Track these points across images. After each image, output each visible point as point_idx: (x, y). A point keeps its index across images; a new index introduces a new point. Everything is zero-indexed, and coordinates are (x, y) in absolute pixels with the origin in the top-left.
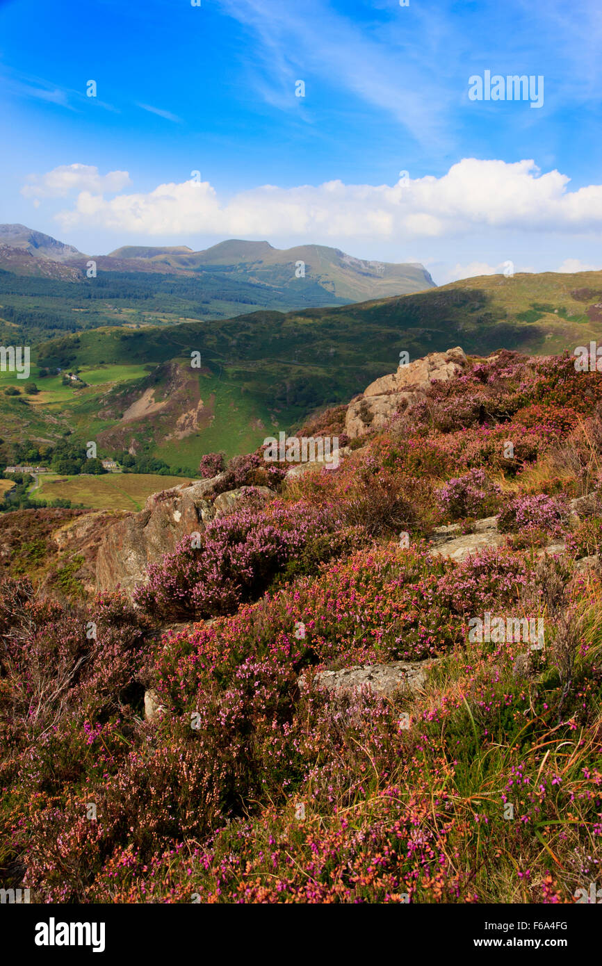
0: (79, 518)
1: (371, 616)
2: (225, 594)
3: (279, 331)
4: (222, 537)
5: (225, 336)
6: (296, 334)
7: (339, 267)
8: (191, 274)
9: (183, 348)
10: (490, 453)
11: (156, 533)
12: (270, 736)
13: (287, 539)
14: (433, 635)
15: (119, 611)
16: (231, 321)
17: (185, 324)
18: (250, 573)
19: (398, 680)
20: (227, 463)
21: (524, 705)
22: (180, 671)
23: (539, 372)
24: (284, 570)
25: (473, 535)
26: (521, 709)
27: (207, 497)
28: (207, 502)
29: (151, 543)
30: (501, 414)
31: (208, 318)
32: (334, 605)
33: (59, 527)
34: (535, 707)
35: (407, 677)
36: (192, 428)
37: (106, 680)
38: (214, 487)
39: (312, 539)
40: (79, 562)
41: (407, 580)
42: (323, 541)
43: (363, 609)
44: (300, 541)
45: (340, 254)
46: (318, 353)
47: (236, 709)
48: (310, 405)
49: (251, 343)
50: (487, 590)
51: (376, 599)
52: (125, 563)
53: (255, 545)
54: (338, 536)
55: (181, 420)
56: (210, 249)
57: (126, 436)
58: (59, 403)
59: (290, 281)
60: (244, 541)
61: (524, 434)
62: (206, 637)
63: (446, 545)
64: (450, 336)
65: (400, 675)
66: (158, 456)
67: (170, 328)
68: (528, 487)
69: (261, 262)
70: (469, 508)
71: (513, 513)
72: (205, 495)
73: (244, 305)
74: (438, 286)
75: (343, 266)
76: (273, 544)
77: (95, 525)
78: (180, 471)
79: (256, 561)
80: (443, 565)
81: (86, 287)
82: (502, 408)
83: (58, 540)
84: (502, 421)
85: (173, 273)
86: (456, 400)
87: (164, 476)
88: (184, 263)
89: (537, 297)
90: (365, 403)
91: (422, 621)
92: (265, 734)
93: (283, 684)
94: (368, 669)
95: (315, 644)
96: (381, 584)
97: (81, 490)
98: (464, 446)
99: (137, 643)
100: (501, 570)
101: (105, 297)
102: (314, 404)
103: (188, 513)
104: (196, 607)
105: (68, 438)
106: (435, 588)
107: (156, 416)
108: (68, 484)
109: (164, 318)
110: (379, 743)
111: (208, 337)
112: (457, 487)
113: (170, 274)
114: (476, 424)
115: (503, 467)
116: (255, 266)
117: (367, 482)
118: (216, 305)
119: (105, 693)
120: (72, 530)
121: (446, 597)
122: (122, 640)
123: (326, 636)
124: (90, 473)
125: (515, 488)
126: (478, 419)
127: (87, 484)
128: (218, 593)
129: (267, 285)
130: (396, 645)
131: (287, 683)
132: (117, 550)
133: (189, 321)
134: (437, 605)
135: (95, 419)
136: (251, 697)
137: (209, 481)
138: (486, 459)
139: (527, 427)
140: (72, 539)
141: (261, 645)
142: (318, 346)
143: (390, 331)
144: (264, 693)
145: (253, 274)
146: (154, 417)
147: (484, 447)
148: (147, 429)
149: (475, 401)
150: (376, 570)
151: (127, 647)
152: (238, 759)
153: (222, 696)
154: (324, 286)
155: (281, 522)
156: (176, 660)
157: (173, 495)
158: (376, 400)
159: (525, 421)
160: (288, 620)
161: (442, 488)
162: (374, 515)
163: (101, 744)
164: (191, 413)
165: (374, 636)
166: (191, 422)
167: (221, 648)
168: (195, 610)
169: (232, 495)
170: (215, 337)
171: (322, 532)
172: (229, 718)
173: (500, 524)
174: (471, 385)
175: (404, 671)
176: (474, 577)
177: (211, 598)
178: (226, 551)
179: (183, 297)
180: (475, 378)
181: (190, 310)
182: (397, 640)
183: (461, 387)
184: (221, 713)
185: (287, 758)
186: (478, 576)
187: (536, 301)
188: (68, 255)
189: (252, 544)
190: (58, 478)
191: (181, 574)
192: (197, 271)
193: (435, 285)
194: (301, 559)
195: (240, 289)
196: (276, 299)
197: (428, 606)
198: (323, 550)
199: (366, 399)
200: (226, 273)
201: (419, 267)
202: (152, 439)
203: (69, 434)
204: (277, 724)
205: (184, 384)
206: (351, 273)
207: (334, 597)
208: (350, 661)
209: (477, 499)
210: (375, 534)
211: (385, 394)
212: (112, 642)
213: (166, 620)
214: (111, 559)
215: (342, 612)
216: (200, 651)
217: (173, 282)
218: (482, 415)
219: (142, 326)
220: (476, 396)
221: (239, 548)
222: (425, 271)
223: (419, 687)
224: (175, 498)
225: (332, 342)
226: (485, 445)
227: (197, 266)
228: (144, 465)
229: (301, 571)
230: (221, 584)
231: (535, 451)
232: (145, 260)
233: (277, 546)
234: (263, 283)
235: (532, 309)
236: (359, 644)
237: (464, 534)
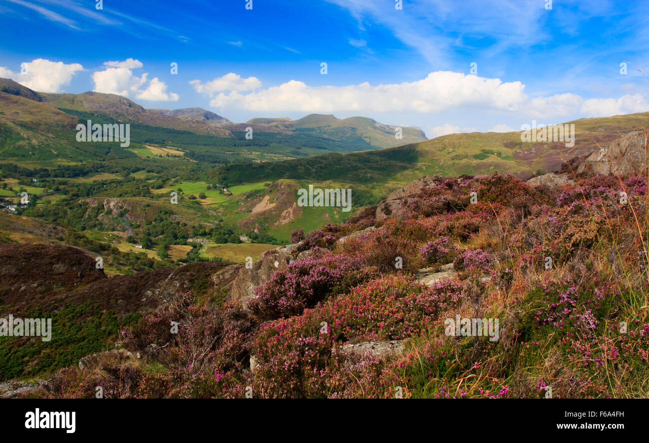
0: (226, 268)
1: (378, 316)
2: (297, 304)
3: (339, 164)
4: (296, 272)
5: (309, 167)
6: (349, 166)
7: (373, 129)
8: (291, 133)
9: (286, 173)
10: (452, 228)
11: (265, 274)
12: (312, 377)
13: (333, 274)
14: (413, 326)
15: (238, 312)
16: (312, 159)
17: (287, 160)
18: (311, 292)
19: (388, 349)
20: (305, 235)
21: (453, 357)
22: (269, 345)
23: (481, 183)
24: (331, 291)
25: (440, 273)
26: (451, 359)
27: (294, 254)
28: (294, 256)
29: (262, 279)
30: (459, 206)
31: (299, 157)
32: (357, 309)
33: (215, 272)
34: (459, 359)
35: (394, 347)
36: (290, 218)
37: (229, 349)
38: (297, 248)
39: (347, 274)
40: (226, 292)
41: (398, 296)
42: (353, 275)
43: (373, 312)
44: (340, 275)
45: (374, 122)
46: (361, 177)
47: (294, 361)
48: (356, 206)
49: (323, 171)
50: (444, 301)
51: (380, 306)
52: (247, 290)
53: (315, 276)
54: (362, 272)
55: (284, 214)
56: (301, 119)
57: (253, 222)
58: (217, 204)
59: (346, 136)
60: (308, 274)
61: (472, 217)
62: (284, 326)
63: (424, 278)
64: (436, 167)
65: (390, 346)
66: (270, 234)
67: (279, 162)
68: (473, 246)
69: (329, 126)
70: (439, 258)
71: (462, 260)
72: (292, 252)
73: (320, 150)
74: (429, 139)
75: (375, 128)
76: (325, 276)
77: (235, 272)
78: (283, 242)
79: (315, 286)
80: (420, 288)
81: (233, 140)
82: (460, 203)
83: (215, 280)
84: (460, 210)
85: (281, 132)
86: (434, 199)
87: (274, 245)
88: (287, 127)
89: (485, 146)
90: (387, 204)
91: (406, 318)
92: (310, 376)
93: (322, 349)
94: (372, 343)
95: (345, 331)
96: (384, 297)
97: (228, 253)
98: (438, 224)
99: (247, 330)
100: (453, 291)
101: (244, 146)
102: (359, 205)
103: (283, 262)
104: (281, 311)
105: (221, 223)
106: (415, 300)
107: (270, 211)
108: (221, 249)
109: (275, 157)
110: (370, 379)
111: (299, 167)
112: (432, 246)
113: (279, 133)
114: (445, 212)
115: (460, 236)
116: (326, 128)
117: (379, 242)
118: (304, 150)
119: (228, 356)
120: (222, 274)
121: (421, 305)
122: (239, 328)
123: (351, 327)
124: (233, 243)
125: (466, 247)
126: (446, 209)
127: (231, 249)
128: (294, 303)
129: (333, 138)
130: (391, 332)
131: (324, 348)
132: (243, 282)
133: (289, 158)
134: (415, 310)
135: (237, 213)
136: (303, 356)
137: (295, 245)
138: (450, 231)
139: (474, 214)
140: (222, 279)
141: (315, 331)
142: (361, 172)
143: (402, 164)
144: (310, 354)
145: (325, 133)
146: (268, 212)
147: (449, 225)
148: (265, 219)
149: (444, 199)
150: (381, 290)
151: (241, 331)
152: (294, 389)
153: (288, 355)
154: (365, 139)
155: (330, 264)
156: (267, 339)
157: (275, 252)
158: (394, 202)
159: (473, 210)
160: (330, 317)
161: (424, 247)
162: (383, 260)
163: (224, 382)
164: (289, 209)
165: (379, 327)
166: (289, 215)
167: (293, 332)
168: (280, 313)
169: (307, 252)
170: (303, 168)
171: (353, 270)
172: (290, 366)
173: (455, 266)
174: (443, 190)
175: (392, 344)
176: (437, 294)
177: (289, 306)
178: (298, 280)
179: (286, 146)
180: (445, 187)
181: (290, 152)
182: (392, 329)
183: (437, 192)
184: (285, 363)
185: (322, 390)
186: (440, 294)
187: (484, 148)
188: (224, 123)
189: (313, 276)
190: (216, 245)
191: (273, 293)
192: (293, 131)
193: (427, 139)
194: (341, 285)
195: (318, 141)
196: (337, 146)
197: (411, 310)
198: (353, 280)
199: (388, 202)
200: (310, 132)
201: (418, 129)
202: (267, 224)
203: (222, 221)
204: (317, 371)
205: (286, 194)
206: (380, 132)
207: (357, 305)
208: (363, 340)
209: (443, 253)
210: (384, 271)
211: (398, 199)
212: (233, 329)
213: (265, 318)
214: (240, 288)
215: (361, 313)
216: (281, 334)
217: (280, 137)
218: (449, 207)
219: (263, 161)
220: (445, 196)
221: (306, 278)
222: (421, 131)
223: (401, 353)
224: (276, 254)
225: (369, 171)
226: (449, 224)
227: (294, 129)
228: (263, 239)
229: (340, 292)
230: (295, 298)
231: (478, 227)
232: (266, 125)
233: (327, 277)
234: (330, 138)
235: (482, 152)
236: (370, 331)
237: (435, 273)
